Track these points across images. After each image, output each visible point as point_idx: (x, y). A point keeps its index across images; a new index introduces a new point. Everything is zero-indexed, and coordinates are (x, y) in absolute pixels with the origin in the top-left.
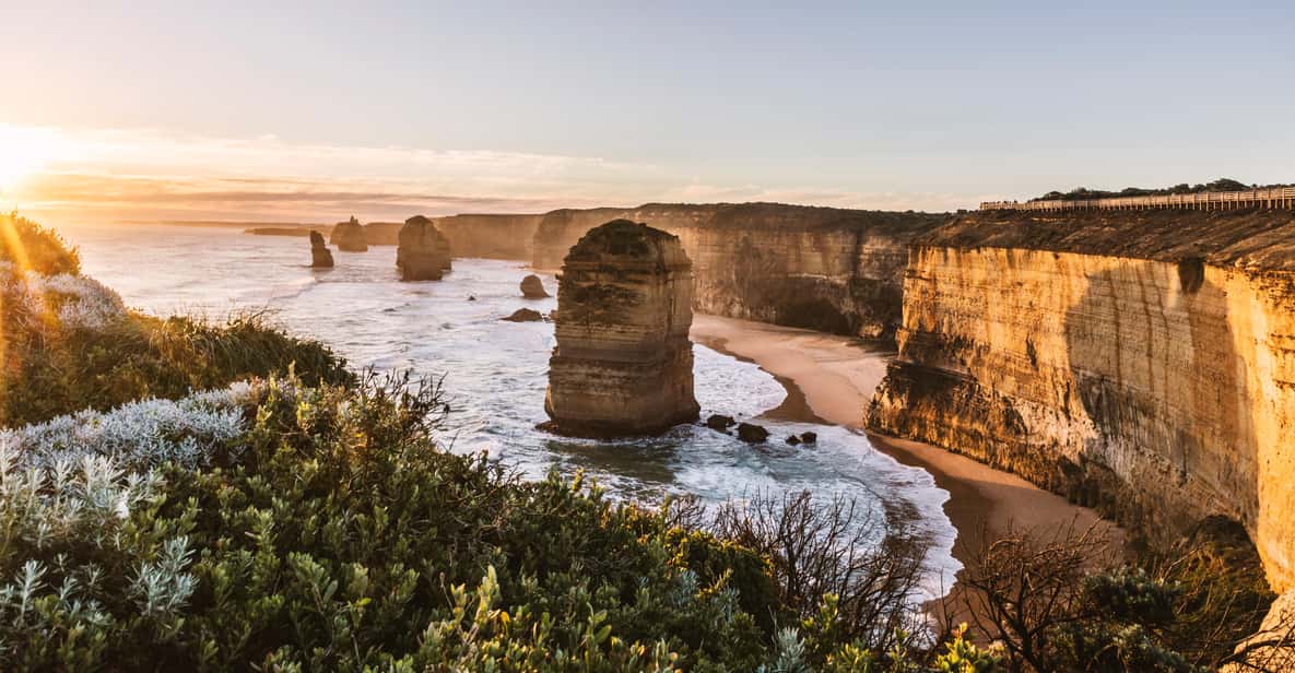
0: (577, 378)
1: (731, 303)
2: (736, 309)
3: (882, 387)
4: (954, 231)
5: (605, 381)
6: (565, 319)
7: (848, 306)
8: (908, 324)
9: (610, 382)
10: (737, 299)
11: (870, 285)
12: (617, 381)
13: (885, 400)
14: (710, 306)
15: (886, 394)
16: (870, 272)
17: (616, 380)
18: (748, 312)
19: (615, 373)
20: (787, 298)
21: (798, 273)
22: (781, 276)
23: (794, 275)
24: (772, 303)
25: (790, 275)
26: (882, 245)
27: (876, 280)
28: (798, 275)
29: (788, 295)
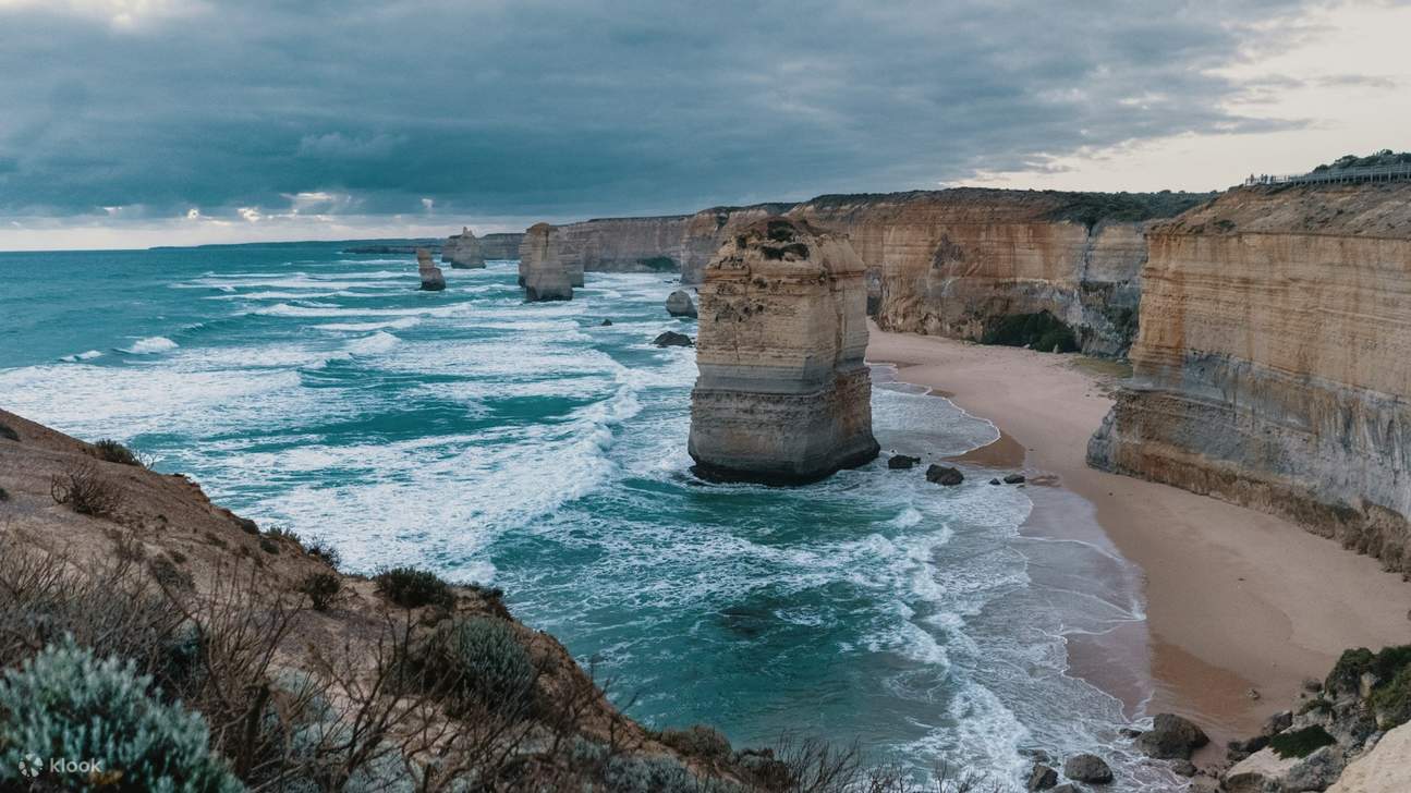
0: (725, 414)
1: (926, 318)
2: (933, 324)
3: (1110, 418)
4: (1208, 214)
5: (759, 417)
6: (709, 343)
7: (1076, 317)
8: (1146, 338)
9: (765, 418)
10: (934, 313)
11: (1105, 289)
12: (774, 417)
13: (1114, 433)
14: (900, 321)
15: (1115, 426)
16: (1105, 273)
17: (773, 415)
18: (948, 327)
19: (771, 407)
20: (997, 310)
21: (1011, 276)
22: (991, 281)
23: (1007, 280)
24: (978, 316)
25: (1001, 280)
26: (1122, 236)
27: (1112, 284)
28: (1012, 279)
29: (998, 305)
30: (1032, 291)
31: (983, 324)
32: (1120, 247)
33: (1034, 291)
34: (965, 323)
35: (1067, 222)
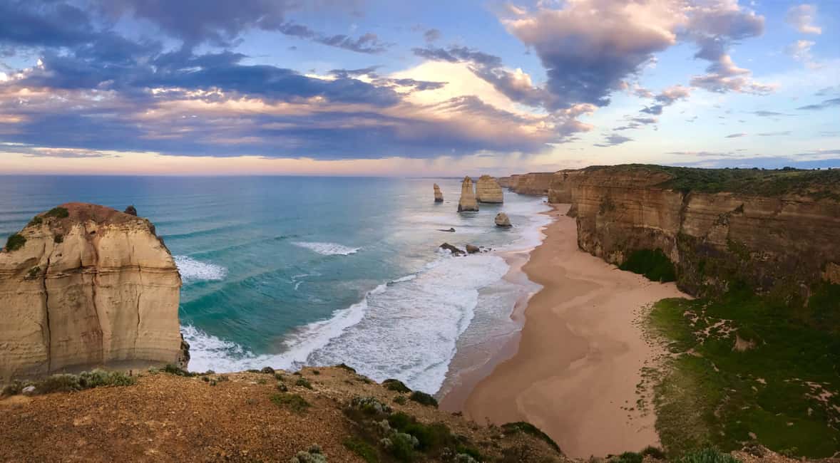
2: (598, 249)
7: (675, 257)
11: (691, 241)
16: (692, 229)
20: (631, 246)
21: (640, 223)
22: (629, 225)
23: (638, 226)
24: (620, 248)
25: (635, 226)
26: (701, 203)
27: (696, 238)
28: (641, 226)
29: (633, 241)
30: (652, 235)
31: (623, 254)
32: (700, 211)
33: (653, 235)
34: (613, 252)
35: (671, 190)
